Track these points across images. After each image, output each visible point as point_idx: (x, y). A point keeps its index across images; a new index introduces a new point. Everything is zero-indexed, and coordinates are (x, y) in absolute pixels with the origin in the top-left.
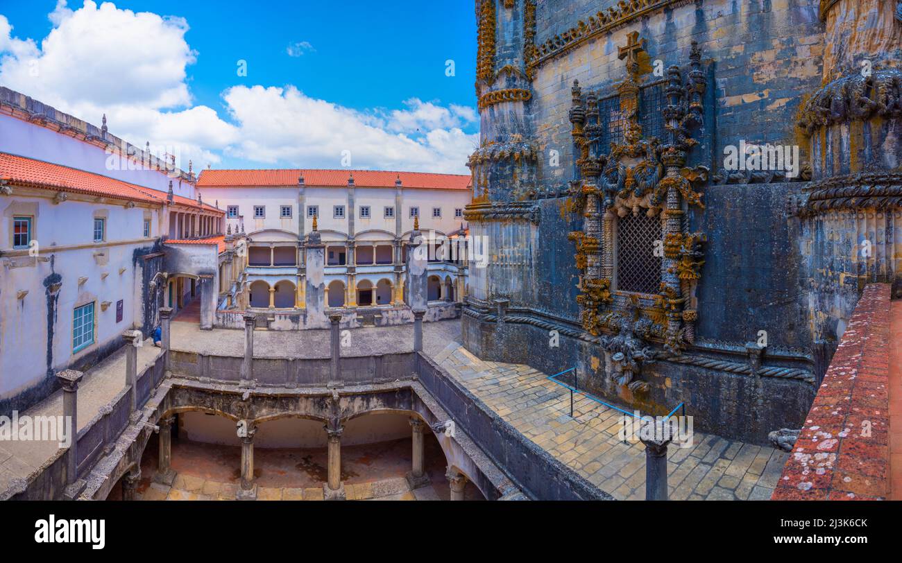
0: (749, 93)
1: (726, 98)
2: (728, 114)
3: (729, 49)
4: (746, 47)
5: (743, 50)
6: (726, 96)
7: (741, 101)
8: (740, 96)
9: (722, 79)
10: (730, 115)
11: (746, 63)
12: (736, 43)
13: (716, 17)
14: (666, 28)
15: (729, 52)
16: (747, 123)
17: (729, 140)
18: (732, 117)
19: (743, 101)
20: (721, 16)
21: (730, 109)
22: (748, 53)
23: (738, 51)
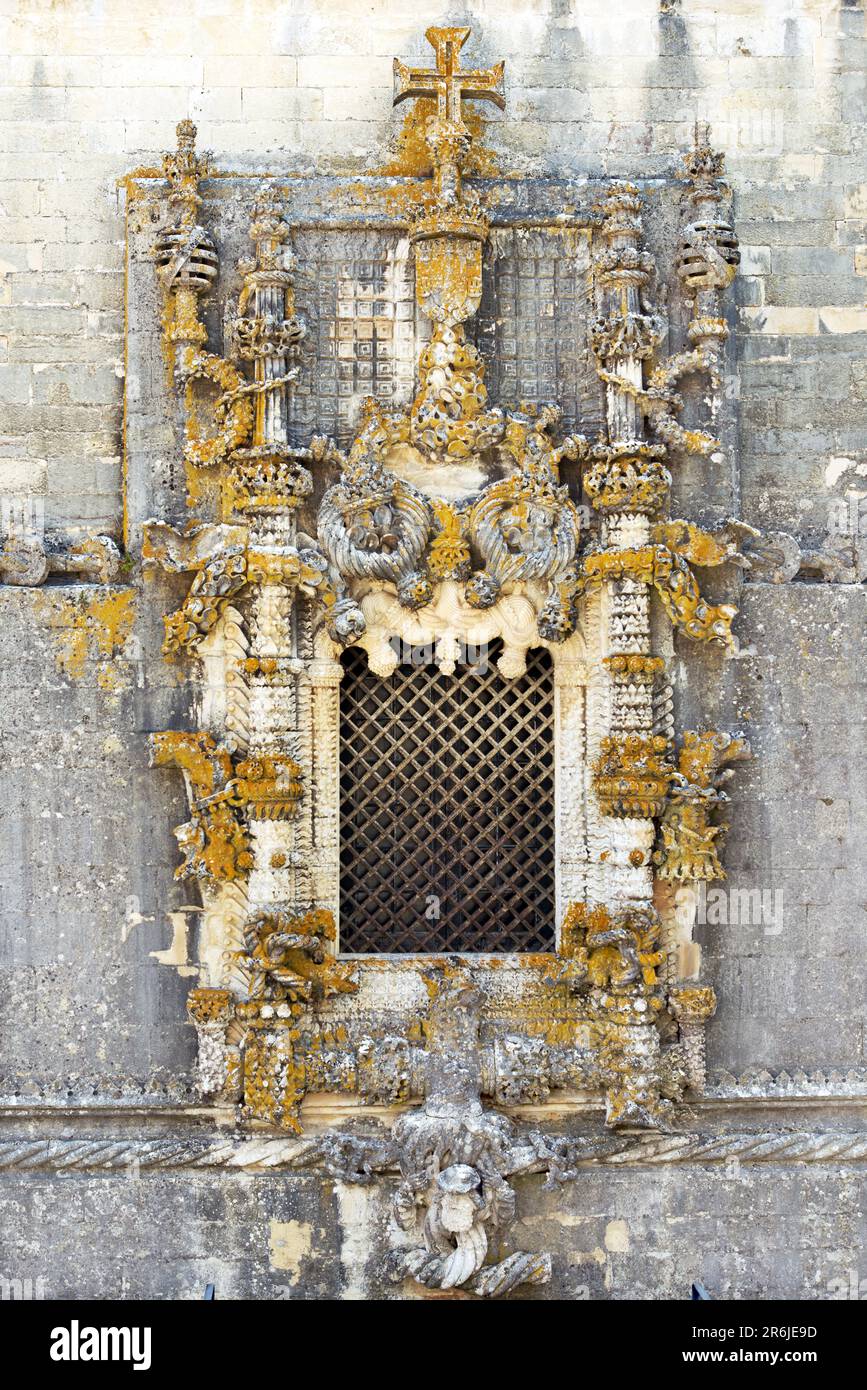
0: (842, 304)
1: (768, 311)
2: (774, 359)
3: (773, 161)
4: (828, 164)
5: (820, 170)
6: (771, 302)
7: (817, 326)
8: (813, 310)
9: (755, 251)
10: (780, 365)
11: (830, 216)
12: (799, 146)
13: (728, 52)
14: (548, 39)
15: (773, 170)
16: (838, 397)
17: (778, 441)
18: (790, 370)
19: (822, 325)
20: (746, 52)
21: (781, 345)
22: (837, 183)
23: (803, 171)
